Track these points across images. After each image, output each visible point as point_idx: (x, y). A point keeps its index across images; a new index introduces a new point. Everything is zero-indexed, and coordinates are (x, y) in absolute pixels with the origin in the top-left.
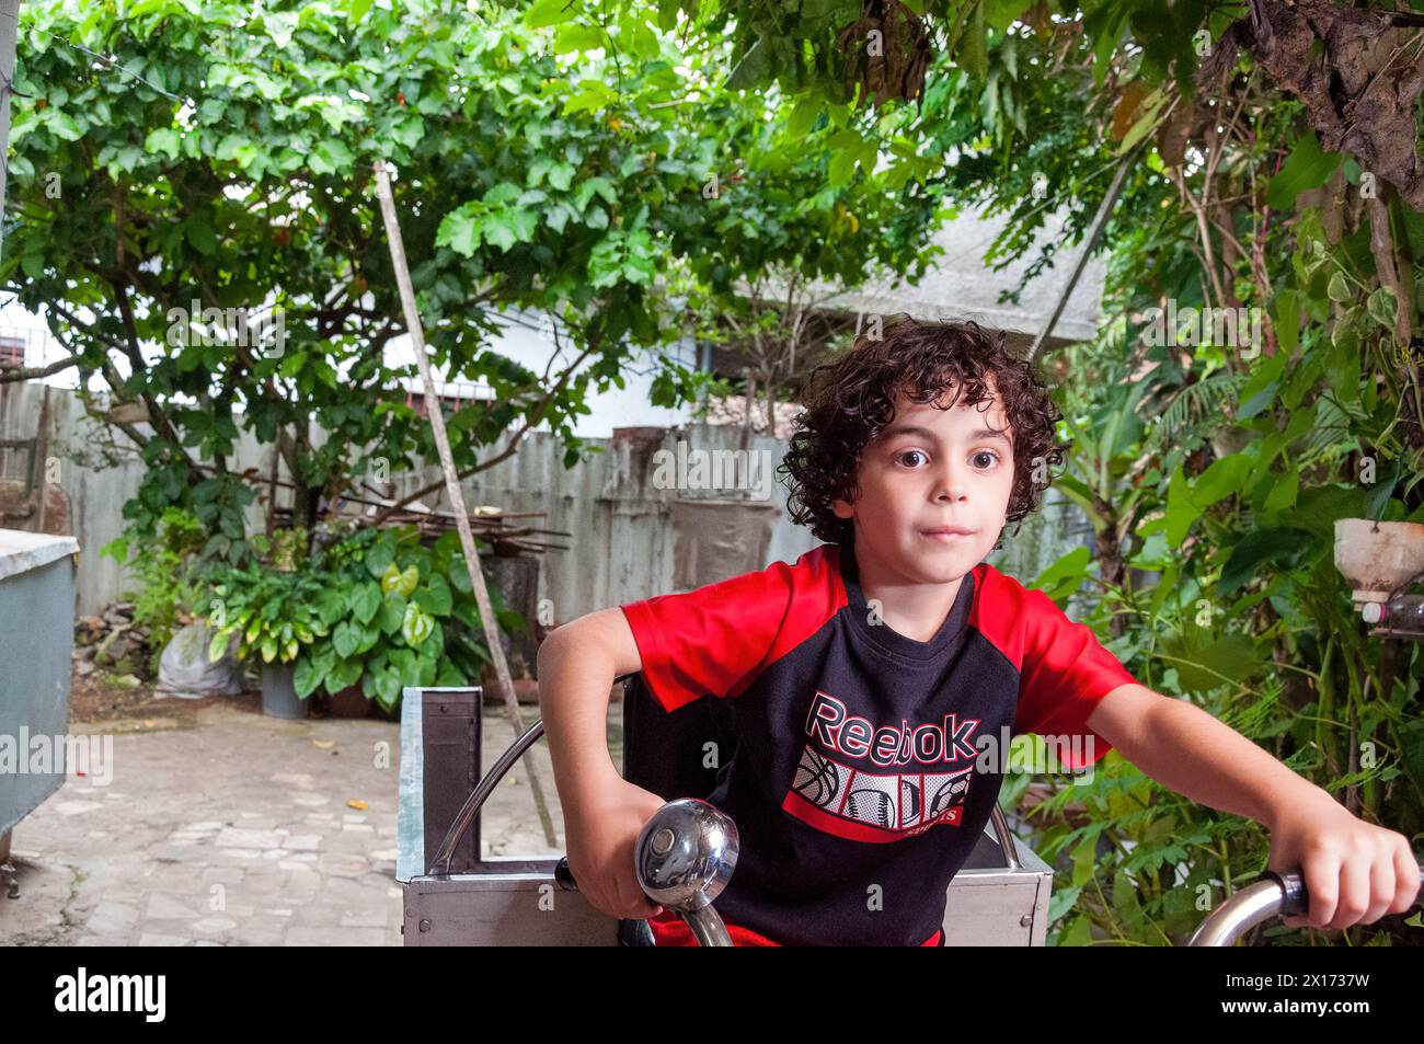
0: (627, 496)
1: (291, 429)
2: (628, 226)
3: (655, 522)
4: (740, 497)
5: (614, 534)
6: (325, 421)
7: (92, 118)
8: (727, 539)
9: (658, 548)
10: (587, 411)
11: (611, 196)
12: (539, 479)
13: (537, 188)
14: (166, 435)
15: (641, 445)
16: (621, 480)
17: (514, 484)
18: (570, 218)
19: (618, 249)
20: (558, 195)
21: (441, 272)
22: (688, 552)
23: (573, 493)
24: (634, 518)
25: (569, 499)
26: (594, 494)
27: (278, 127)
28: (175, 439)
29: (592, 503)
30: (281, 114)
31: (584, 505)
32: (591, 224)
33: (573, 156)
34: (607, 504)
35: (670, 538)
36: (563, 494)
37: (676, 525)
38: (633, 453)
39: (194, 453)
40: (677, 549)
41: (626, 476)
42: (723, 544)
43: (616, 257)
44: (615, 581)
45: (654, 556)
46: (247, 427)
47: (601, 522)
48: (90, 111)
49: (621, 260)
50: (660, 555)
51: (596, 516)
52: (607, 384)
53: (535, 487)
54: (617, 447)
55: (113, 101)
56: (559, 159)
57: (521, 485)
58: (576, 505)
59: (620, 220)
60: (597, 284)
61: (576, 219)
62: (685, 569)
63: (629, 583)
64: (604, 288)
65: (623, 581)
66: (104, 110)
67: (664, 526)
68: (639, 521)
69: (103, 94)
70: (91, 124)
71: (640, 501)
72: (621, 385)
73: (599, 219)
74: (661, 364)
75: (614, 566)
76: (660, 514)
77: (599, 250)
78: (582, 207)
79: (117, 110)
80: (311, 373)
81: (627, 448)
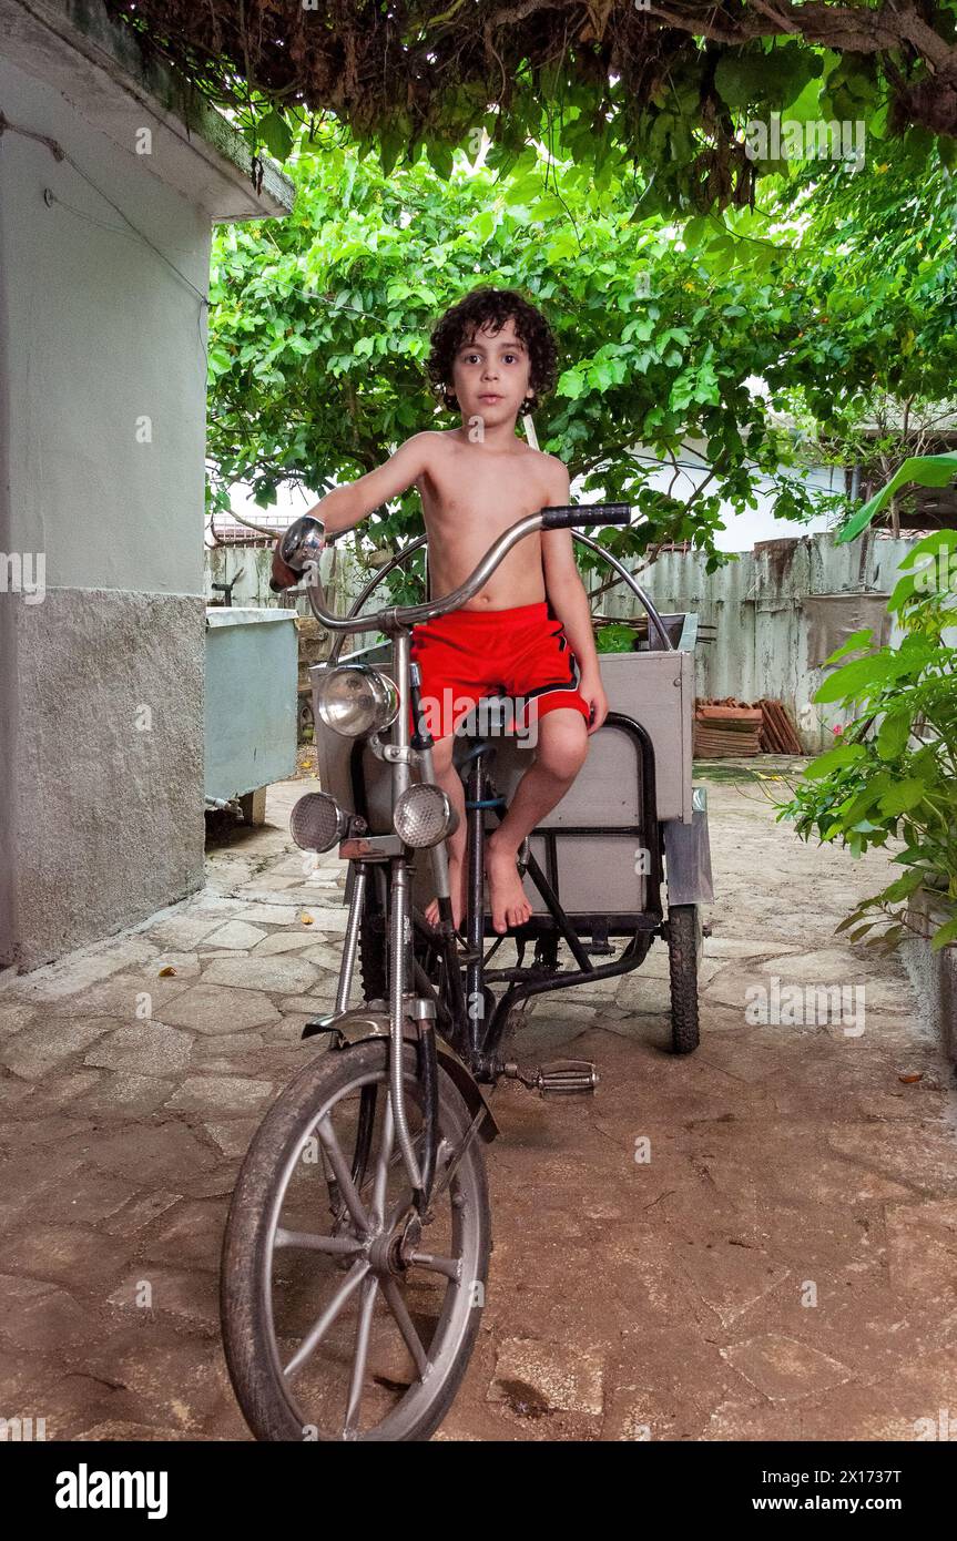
0: (767, 596)
2: (699, 362)
3: (791, 616)
4: (863, 589)
5: (758, 629)
7: (322, 338)
8: (852, 625)
9: (794, 637)
10: (722, 527)
11: (685, 341)
12: (696, 588)
13: (629, 342)
15: (778, 555)
16: (762, 584)
17: (676, 594)
18: (652, 361)
19: (692, 381)
20: (645, 345)
21: (572, 418)
22: (819, 637)
23: (723, 598)
24: (774, 614)
25: (720, 602)
26: (741, 597)
29: (739, 604)
31: (734, 607)
32: (669, 364)
33: (654, 314)
34: (751, 604)
35: (804, 628)
36: (716, 599)
37: (809, 617)
38: (771, 561)
40: (810, 636)
41: (766, 581)
42: (848, 630)
43: (689, 387)
44: (760, 666)
45: (792, 643)
47: (748, 620)
48: (320, 333)
49: (693, 389)
50: (797, 642)
51: (742, 614)
52: (743, 506)
53: (692, 595)
54: (758, 558)
55: (333, 323)
56: (644, 318)
57: (681, 596)
58: (727, 606)
59: (692, 359)
60: (675, 409)
61: (657, 361)
62: (817, 651)
63: (771, 667)
64: (680, 411)
65: (766, 665)
66: (328, 331)
67: (799, 618)
68: (778, 616)
69: (328, 320)
70: (321, 342)
71: (778, 600)
72: (754, 505)
73: (676, 359)
74: (781, 484)
75: (759, 654)
76: (795, 609)
77: (678, 383)
78: (661, 352)
79: (335, 329)
81: (766, 557)
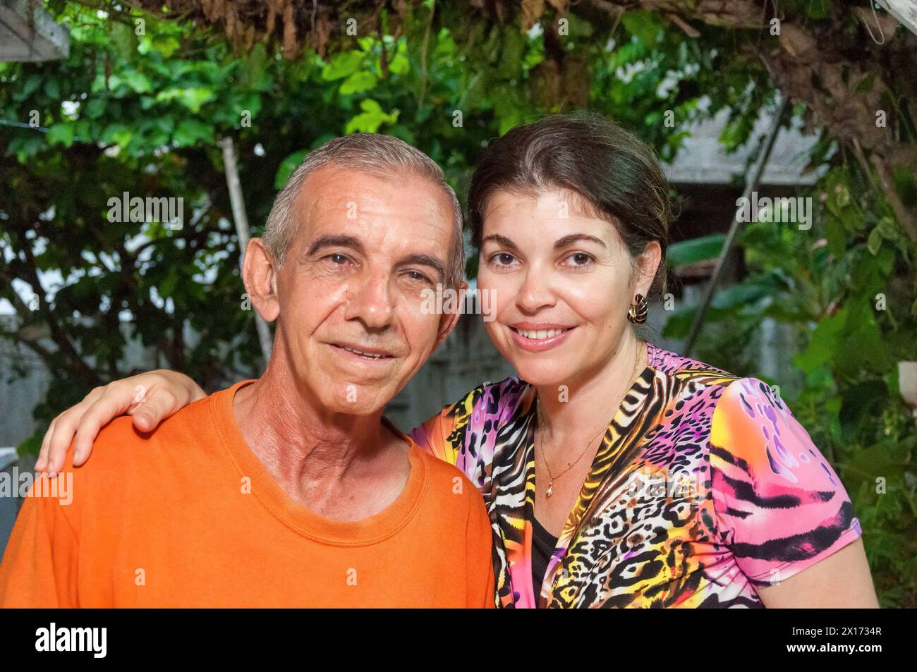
1: (169, 333)
6: (197, 326)
14: (66, 348)
27: (148, 114)
28: (73, 351)
30: (147, 103)
39: (91, 361)
46: (134, 336)
68: (467, 376)
80: (184, 290)
